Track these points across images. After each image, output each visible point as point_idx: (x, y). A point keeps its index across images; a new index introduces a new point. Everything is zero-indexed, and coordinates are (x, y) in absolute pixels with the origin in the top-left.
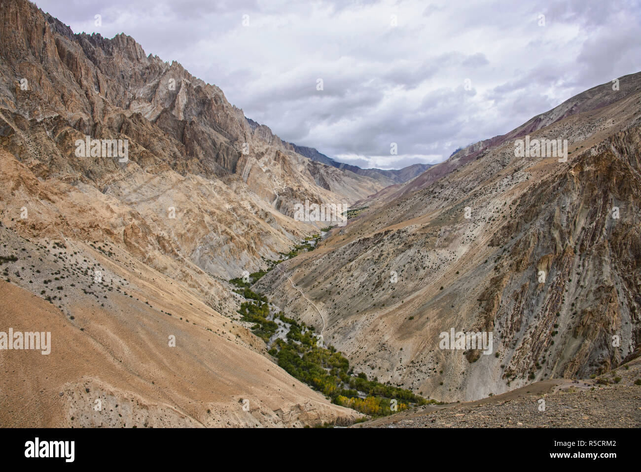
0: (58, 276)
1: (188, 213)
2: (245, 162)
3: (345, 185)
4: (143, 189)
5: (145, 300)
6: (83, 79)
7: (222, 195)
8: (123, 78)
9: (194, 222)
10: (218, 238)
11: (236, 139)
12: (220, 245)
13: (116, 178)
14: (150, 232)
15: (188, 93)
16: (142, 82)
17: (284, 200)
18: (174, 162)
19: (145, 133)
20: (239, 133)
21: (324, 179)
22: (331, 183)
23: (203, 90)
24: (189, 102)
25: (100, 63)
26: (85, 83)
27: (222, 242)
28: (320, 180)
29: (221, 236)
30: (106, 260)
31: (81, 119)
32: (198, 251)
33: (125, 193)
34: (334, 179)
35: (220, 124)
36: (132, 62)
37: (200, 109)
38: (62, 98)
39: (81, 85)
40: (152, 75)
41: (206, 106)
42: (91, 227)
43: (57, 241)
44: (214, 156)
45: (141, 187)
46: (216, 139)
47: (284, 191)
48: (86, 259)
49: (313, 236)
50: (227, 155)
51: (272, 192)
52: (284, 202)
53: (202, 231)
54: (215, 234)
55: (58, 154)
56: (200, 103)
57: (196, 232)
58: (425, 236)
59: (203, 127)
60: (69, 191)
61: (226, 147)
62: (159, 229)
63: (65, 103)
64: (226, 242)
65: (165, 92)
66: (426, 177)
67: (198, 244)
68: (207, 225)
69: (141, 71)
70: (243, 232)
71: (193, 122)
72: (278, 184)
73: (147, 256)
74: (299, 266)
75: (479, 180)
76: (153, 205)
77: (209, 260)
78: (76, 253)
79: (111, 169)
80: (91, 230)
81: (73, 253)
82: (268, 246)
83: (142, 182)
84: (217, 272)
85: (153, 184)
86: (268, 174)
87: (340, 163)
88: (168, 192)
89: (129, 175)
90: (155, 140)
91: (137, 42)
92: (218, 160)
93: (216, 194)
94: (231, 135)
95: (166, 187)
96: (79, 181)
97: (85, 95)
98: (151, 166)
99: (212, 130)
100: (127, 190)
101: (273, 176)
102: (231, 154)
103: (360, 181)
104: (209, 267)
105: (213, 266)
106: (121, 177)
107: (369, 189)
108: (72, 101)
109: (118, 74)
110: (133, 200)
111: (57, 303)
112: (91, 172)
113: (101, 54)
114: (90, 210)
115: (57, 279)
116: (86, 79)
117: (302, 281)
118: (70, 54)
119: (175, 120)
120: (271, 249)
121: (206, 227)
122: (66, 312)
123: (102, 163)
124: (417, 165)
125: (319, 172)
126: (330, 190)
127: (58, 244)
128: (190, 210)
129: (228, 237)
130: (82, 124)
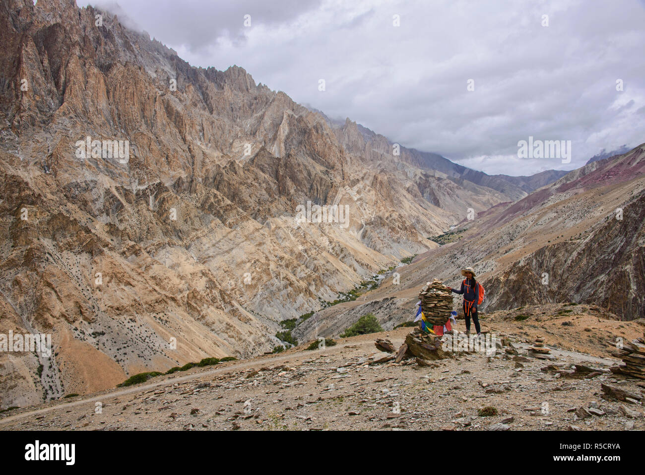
0: (125, 345)
1: (255, 262)
2: (336, 193)
3: (458, 199)
4: (221, 243)
6: (187, 134)
7: (296, 238)
8: (232, 111)
9: (259, 270)
10: (279, 284)
11: (333, 168)
12: (279, 290)
13: (199, 235)
14: (215, 287)
15: (290, 124)
16: (250, 112)
17: (369, 230)
18: (258, 207)
19: (234, 183)
20: (336, 162)
21: (434, 194)
22: (442, 197)
23: (305, 119)
24: (290, 133)
25: (212, 98)
26: (189, 138)
27: (282, 287)
28: (430, 194)
29: (282, 282)
31: (180, 178)
32: (259, 296)
33: (205, 248)
34: (446, 193)
35: (318, 153)
36: (242, 93)
37: (301, 138)
38: (167, 158)
39: (184, 140)
40: (259, 105)
41: (306, 136)
43: (131, 317)
44: (308, 186)
45: (219, 241)
46: (312, 170)
47: (373, 219)
48: (147, 330)
49: (390, 268)
50: (321, 185)
51: (360, 222)
52: (369, 232)
53: (265, 278)
54: (276, 280)
55: (154, 222)
56: (301, 132)
57: (259, 279)
59: (303, 159)
61: (320, 177)
62: (229, 278)
63: (169, 163)
64: (286, 287)
65: (269, 123)
67: (260, 290)
68: (271, 272)
69: (250, 101)
70: (305, 275)
71: (291, 155)
72: (368, 212)
73: (202, 314)
76: (227, 257)
77: (267, 303)
78: (141, 326)
79: (197, 228)
80: (156, 304)
81: (139, 325)
82: (328, 286)
83: (221, 237)
84: (272, 314)
85: (230, 238)
86: (358, 203)
88: (242, 245)
89: (211, 231)
90: (244, 187)
92: (312, 191)
93: (291, 236)
94: (328, 163)
95: (240, 240)
96: (167, 245)
97: (187, 150)
98: (233, 218)
99: (310, 160)
100: (207, 245)
101: (364, 204)
102: (324, 185)
103: (477, 193)
104: (265, 310)
105: (270, 308)
106: (204, 234)
108: (174, 161)
109: (228, 107)
110: (211, 254)
111: (121, 363)
112: (180, 231)
113: (212, 89)
114: (165, 279)
115: (124, 347)
116: (190, 133)
118: (178, 112)
119: (271, 158)
120: (331, 290)
121: (269, 274)
122: (125, 370)
123: (189, 223)
125: (429, 186)
126: (439, 206)
127: (131, 319)
128: (258, 260)
129: (288, 282)
130: (180, 181)
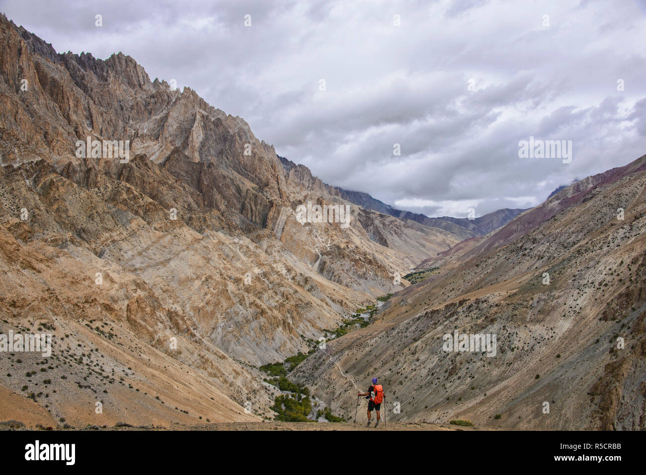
0: (45, 366)
1: (207, 280)
2: (279, 214)
3: (408, 240)
4: (150, 251)
5: (155, 394)
6: (71, 112)
7: (249, 257)
8: (122, 109)
9: (215, 292)
10: (245, 312)
11: (267, 185)
12: (248, 321)
13: (116, 238)
14: (160, 305)
15: (205, 127)
16: (146, 114)
17: (328, 261)
18: (189, 215)
19: (151, 180)
20: (270, 177)
21: (379, 233)
22: (389, 237)
23: (224, 123)
24: (206, 139)
25: (92, 90)
26: (74, 117)
27: (250, 317)
28: (374, 233)
29: (249, 309)
30: (106, 343)
31: (70, 164)
32: (220, 330)
33: (127, 256)
34: (393, 233)
35: (245, 166)
36: (134, 89)
37: (220, 147)
38: (45, 137)
39: (68, 118)
40: (158, 105)
41: (228, 144)
42: (87, 302)
43: (43, 321)
44: (239, 206)
45: (148, 248)
46: (241, 185)
47: (328, 249)
48: (80, 343)
49: (367, 307)
50: (256, 205)
51: (313, 251)
52: (328, 264)
53: (225, 304)
54: (241, 307)
55: (42, 208)
56: (220, 139)
57: (217, 304)
58: (511, 307)
59: (225, 171)
60: (58, 257)
61: (253, 194)
62: (171, 301)
63: (49, 143)
64: (256, 317)
65: (175, 127)
66: (514, 227)
67: (220, 321)
68: (232, 295)
69: (145, 101)
70: (276, 304)
71: (212, 164)
72: (321, 240)
73: (156, 337)
74: (349, 347)
75: (585, 231)
76: (162, 271)
77: (234, 340)
78: (67, 336)
79: (108, 227)
80: (87, 305)
81: (63, 336)
82: (309, 321)
83: (149, 243)
84: (244, 357)
85: (163, 244)
86: (307, 228)
87: (400, 212)
88: (182, 254)
89: (133, 234)
90: (165, 188)
91: (138, 64)
92: (244, 212)
93: (242, 256)
94: (260, 179)
95: (179, 249)
96: (69, 243)
97: (74, 133)
98: (159, 222)
99: (236, 174)
100: (130, 253)
101: (314, 231)
102: (260, 204)
103: (427, 234)
104: (233, 350)
105: (239, 348)
106: (123, 237)
107: (440, 244)
108: (58, 141)
109: (116, 104)
110: (138, 266)
111: (42, 401)
112: (84, 230)
113: (93, 80)
114: (84, 280)
115: (43, 370)
116: (76, 112)
117: (354, 366)
118: (54, 81)
119: (189, 162)
120: (313, 326)
121: (229, 298)
122: (54, 413)
123: (97, 219)
124: (502, 211)
125: (372, 223)
126: (387, 246)
127: (44, 325)
128: (210, 277)
129: (258, 310)
130: (71, 169)
